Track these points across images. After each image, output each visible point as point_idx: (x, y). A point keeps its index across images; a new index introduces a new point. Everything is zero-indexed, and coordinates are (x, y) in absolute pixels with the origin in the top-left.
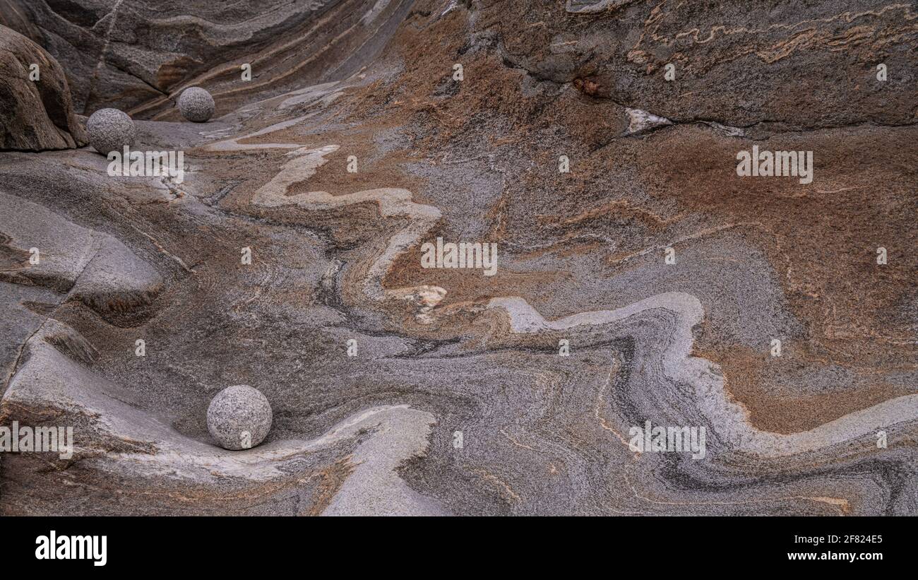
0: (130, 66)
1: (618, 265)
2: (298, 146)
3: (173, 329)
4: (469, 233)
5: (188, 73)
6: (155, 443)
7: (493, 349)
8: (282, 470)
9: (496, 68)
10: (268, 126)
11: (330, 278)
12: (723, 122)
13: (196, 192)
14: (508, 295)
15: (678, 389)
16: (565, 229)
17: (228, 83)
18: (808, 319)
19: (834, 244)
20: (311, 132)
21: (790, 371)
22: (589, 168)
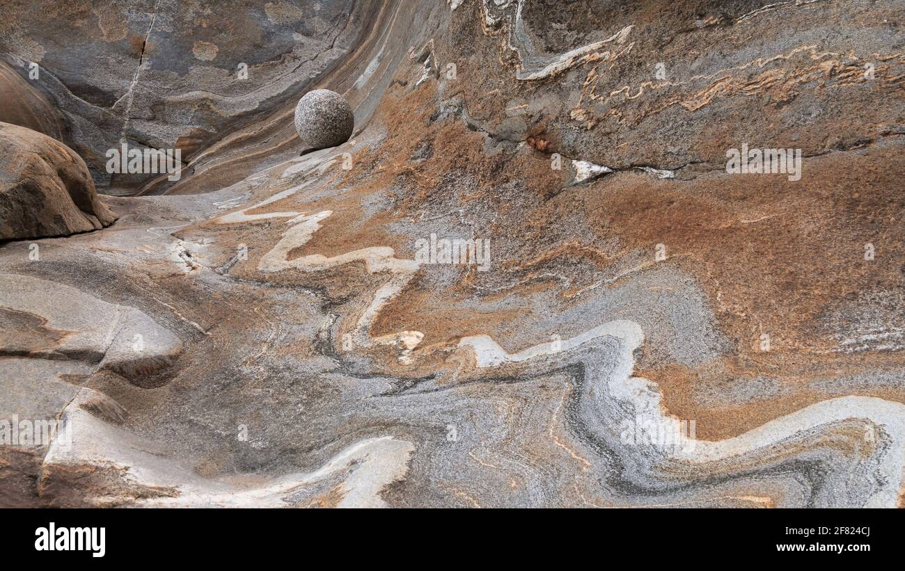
0: (150, 139)
1: (572, 299)
2: (297, 213)
3: (193, 385)
4: (443, 281)
5: (204, 143)
6: (177, 487)
7: (462, 383)
8: (286, 501)
9: (462, 133)
10: (272, 195)
11: (325, 330)
12: (655, 167)
13: (208, 264)
14: (476, 333)
15: (621, 406)
16: (526, 271)
17: (240, 150)
18: (737, 337)
19: (758, 267)
20: (308, 199)
21: (720, 384)
22: (545, 215)
